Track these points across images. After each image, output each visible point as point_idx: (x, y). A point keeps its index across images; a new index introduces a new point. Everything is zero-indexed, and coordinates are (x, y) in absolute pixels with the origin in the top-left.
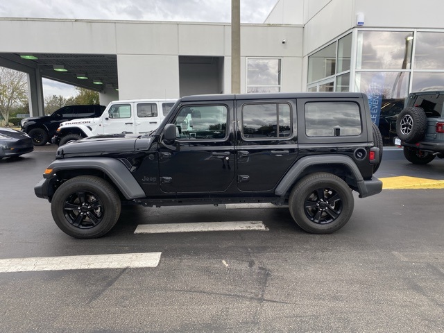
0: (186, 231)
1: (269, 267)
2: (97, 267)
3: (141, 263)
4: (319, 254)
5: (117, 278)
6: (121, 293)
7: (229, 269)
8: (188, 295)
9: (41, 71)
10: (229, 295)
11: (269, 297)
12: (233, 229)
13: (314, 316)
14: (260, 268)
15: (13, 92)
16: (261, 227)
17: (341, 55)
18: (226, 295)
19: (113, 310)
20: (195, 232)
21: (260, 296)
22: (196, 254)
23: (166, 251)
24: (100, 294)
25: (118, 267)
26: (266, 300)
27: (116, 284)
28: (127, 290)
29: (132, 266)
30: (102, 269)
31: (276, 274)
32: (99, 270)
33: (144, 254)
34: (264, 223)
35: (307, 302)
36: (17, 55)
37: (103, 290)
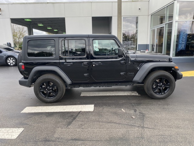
0: (103, 95)
1: (144, 112)
2: (68, 111)
3: (86, 109)
4: (166, 107)
5: (77, 116)
6: (80, 123)
7: (126, 113)
8: (110, 124)
9: (32, 26)
10: (128, 125)
11: (146, 126)
12: (124, 95)
13: (169, 135)
14: (140, 113)
15: (20, 35)
16: (136, 94)
17: (168, 14)
18: (126, 125)
19: (78, 130)
20: (107, 96)
21: (142, 125)
22: (109, 106)
23: (96, 104)
24: (71, 123)
25: (76, 111)
26: (146, 128)
27: (77, 119)
28: (82, 121)
29: (82, 111)
30: (70, 112)
31: (147, 115)
32: (68, 112)
33: (87, 105)
34: (137, 92)
35: (164, 129)
36: (23, 19)
37: (72, 121)
